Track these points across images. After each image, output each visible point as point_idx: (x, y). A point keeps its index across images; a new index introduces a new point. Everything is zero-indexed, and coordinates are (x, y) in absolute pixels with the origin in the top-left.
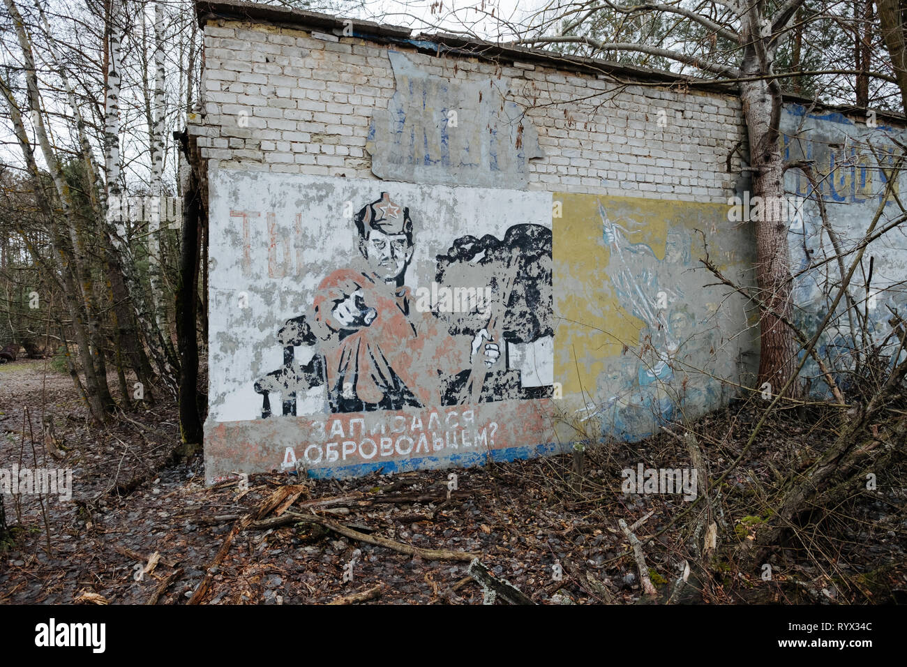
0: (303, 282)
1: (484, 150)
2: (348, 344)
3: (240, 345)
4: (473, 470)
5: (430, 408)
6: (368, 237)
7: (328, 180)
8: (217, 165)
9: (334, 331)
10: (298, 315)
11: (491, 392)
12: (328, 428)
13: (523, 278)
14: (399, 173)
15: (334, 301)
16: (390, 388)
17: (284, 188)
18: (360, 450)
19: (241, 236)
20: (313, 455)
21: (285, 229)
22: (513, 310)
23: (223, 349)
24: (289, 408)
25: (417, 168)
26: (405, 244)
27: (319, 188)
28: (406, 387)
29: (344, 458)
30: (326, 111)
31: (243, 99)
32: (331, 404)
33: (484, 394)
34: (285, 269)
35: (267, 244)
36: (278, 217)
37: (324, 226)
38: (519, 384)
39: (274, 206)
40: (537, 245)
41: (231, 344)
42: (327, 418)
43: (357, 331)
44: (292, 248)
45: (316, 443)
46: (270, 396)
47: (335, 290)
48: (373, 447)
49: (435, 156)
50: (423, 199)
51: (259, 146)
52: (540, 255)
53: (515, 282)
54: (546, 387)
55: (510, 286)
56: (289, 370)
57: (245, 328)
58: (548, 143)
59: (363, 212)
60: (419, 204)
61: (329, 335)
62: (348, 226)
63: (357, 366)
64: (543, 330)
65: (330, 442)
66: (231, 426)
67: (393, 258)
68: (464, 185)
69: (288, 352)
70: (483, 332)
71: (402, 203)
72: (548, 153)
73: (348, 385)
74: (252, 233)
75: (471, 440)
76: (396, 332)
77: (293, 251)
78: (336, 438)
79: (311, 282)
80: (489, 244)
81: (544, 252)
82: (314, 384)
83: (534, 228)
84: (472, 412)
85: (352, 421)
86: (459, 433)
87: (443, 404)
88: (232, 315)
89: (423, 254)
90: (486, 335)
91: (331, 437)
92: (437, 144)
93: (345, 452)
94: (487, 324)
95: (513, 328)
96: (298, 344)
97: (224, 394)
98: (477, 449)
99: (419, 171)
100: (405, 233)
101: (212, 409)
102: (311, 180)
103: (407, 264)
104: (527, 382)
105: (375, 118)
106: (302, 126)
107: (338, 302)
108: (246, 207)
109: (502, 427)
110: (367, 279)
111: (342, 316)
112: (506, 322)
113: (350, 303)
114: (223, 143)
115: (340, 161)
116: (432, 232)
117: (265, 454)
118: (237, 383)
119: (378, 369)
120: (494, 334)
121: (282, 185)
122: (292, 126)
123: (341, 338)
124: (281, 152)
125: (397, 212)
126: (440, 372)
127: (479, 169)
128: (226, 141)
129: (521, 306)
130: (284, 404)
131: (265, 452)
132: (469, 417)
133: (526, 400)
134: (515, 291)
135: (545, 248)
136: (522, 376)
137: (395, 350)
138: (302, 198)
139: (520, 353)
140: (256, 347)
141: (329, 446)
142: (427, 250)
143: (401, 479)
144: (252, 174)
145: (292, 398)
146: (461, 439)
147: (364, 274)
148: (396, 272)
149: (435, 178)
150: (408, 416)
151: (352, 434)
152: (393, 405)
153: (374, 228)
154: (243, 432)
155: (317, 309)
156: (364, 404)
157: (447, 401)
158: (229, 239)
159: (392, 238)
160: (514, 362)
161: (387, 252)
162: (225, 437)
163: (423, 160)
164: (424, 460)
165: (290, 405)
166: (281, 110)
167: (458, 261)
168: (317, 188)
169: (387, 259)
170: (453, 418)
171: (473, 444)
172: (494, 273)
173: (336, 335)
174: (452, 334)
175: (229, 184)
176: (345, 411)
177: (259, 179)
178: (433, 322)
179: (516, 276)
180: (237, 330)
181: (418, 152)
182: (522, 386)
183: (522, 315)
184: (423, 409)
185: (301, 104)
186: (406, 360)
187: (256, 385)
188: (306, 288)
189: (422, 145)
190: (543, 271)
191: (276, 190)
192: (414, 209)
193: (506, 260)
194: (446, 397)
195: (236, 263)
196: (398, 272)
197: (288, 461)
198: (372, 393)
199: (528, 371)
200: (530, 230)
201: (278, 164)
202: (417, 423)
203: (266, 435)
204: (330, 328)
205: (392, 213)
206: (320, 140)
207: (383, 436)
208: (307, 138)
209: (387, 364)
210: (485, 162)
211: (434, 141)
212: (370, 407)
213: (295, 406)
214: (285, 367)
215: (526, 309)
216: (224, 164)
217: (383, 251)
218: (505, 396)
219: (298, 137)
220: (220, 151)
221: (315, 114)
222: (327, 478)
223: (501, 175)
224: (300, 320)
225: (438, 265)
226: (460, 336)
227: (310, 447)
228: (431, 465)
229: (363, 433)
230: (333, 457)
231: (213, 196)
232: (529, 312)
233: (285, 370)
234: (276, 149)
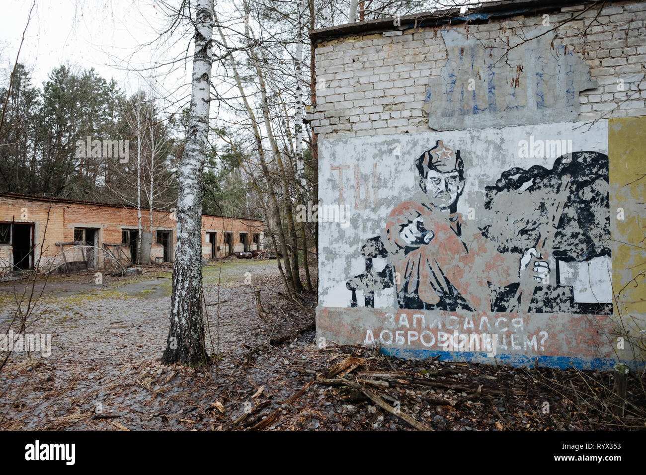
0: (379, 212)
1: (530, 92)
2: (411, 258)
3: (338, 256)
4: (520, 371)
5: (480, 312)
6: (427, 176)
7: (395, 137)
8: (323, 137)
9: (401, 247)
10: (375, 235)
11: (541, 304)
12: (397, 320)
13: (574, 202)
14: (451, 124)
15: (401, 225)
16: (445, 293)
17: (365, 147)
18: (422, 339)
19: (337, 182)
20: (386, 337)
21: (366, 175)
22: (564, 232)
23: (327, 258)
24: (369, 302)
25: (466, 117)
26: (458, 179)
27: (389, 143)
28: (459, 293)
29: (409, 343)
30: (394, 87)
31: (339, 90)
32: (399, 302)
33: (533, 305)
34: (366, 204)
35: (354, 187)
36: (361, 167)
37: (393, 171)
38: (572, 299)
39: (358, 160)
40: (591, 170)
41: (332, 255)
42: (396, 311)
43: (418, 248)
44: (370, 188)
45: (388, 329)
46: (357, 292)
47: (401, 217)
48: (432, 338)
49: (482, 105)
50: (473, 142)
51: (349, 120)
52: (593, 180)
53: (566, 206)
54: (603, 304)
55: (560, 210)
56: (369, 275)
57: (340, 244)
58: (603, 73)
59: (423, 157)
60: (469, 146)
61: (397, 251)
62: (411, 169)
63: (418, 274)
64: (598, 251)
65: (398, 329)
66: (332, 310)
67: (447, 191)
68: (511, 125)
69: (368, 262)
70: (532, 250)
71: (454, 147)
72: (602, 83)
73: (411, 289)
74: (345, 180)
75: (521, 344)
76: (450, 249)
77: (371, 191)
78: (403, 327)
79: (384, 212)
80: (538, 174)
81: (598, 176)
82: (386, 286)
83: (587, 155)
84: (522, 320)
85: (415, 316)
86: (508, 336)
87: (492, 311)
88: (332, 236)
89: (473, 185)
90: (535, 253)
91: (399, 326)
92: (484, 96)
93: (410, 339)
94: (536, 244)
95: (563, 247)
96: (375, 257)
97: (327, 288)
98: (526, 353)
99: (469, 120)
100: (457, 170)
101: (320, 298)
102: (383, 138)
103: (459, 195)
104: (580, 298)
105: (430, 84)
106: (377, 101)
107: (403, 226)
108: (341, 163)
109: (553, 336)
110: (426, 209)
111: (406, 237)
112: (556, 242)
113: (413, 226)
114: (327, 122)
115: (404, 122)
116: (481, 167)
117: (353, 333)
118: (335, 282)
119: (436, 278)
120: (543, 252)
121: (363, 144)
122: (370, 102)
123: (406, 253)
124: (363, 122)
125: (450, 155)
126: (489, 283)
127: (525, 109)
128: (329, 120)
129: (573, 227)
130: (366, 299)
131: (353, 331)
132: (518, 323)
133: (580, 315)
134: (566, 214)
135: (600, 172)
136: (575, 292)
137: (449, 264)
138: (377, 152)
139: (572, 270)
140: (347, 258)
141: (397, 332)
142: (477, 182)
143: (452, 367)
144: (344, 140)
145: (371, 295)
146: (510, 342)
147: (423, 205)
148: (449, 202)
149: (483, 124)
150: (461, 317)
151: (415, 326)
152: (448, 307)
153: (431, 169)
154: (339, 315)
155: (388, 232)
156: (424, 304)
157: (496, 308)
158: (330, 185)
159: (446, 175)
160: (566, 279)
161: (442, 187)
162: (328, 317)
163: (472, 110)
164: (475, 355)
165: (370, 299)
166: (363, 93)
167: (506, 190)
168: (387, 144)
169: (442, 192)
170: (502, 323)
171: (522, 348)
172: (543, 199)
173: (402, 251)
174: (501, 252)
175: (330, 148)
176: (410, 308)
177: (348, 142)
178: (483, 242)
179: (566, 200)
180: (335, 245)
181: (467, 104)
182: (575, 301)
183: (575, 236)
184: (475, 313)
185: (377, 86)
186: (459, 272)
187: (348, 283)
188: (381, 216)
189: (471, 98)
190: (598, 194)
191: (360, 149)
192: (465, 151)
193: (556, 186)
194: (496, 305)
195: (335, 201)
196: (451, 202)
197: (369, 340)
198: (430, 296)
199: (582, 287)
200: (583, 157)
201: (361, 130)
202: (469, 323)
203: (353, 319)
204: (398, 246)
205: (446, 156)
206: (390, 109)
207: (440, 330)
208: (381, 109)
209: (443, 274)
210: (532, 102)
211: (482, 93)
212: (429, 307)
213: (373, 301)
214: (366, 272)
215: (578, 230)
216: (327, 135)
217: (438, 186)
218: (556, 309)
219: (374, 109)
220: (324, 128)
221: (386, 91)
222: (396, 356)
223: (548, 112)
224: (376, 239)
225: (487, 195)
226: (509, 253)
227: (384, 331)
228: (481, 360)
229: (424, 326)
230: (401, 341)
231: (321, 158)
232: (582, 232)
233: (366, 274)
234: (360, 120)
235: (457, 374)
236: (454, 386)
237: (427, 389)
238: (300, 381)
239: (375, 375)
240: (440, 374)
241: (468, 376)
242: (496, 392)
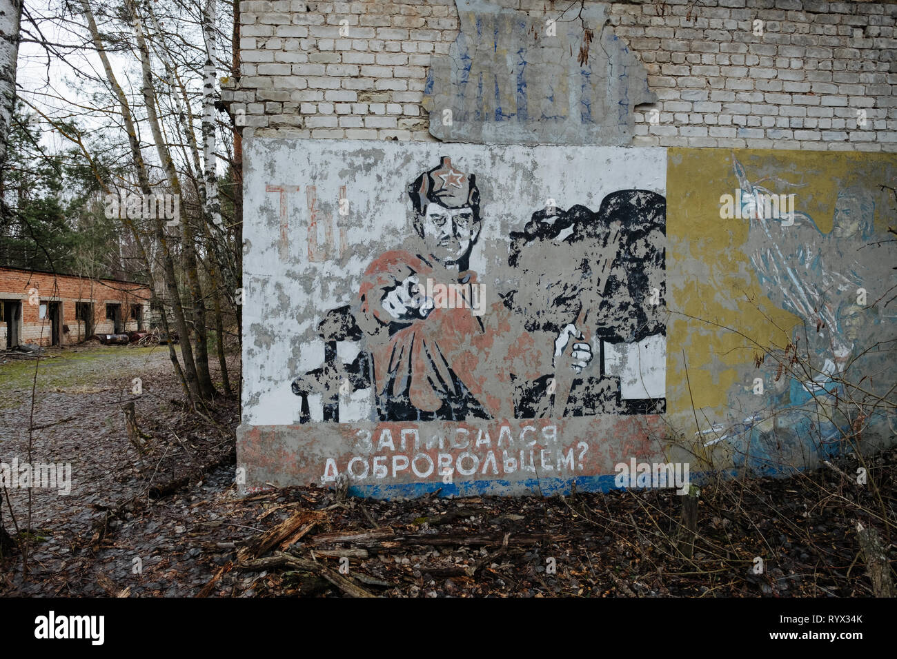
0: (347, 267)
1: (573, 98)
2: (399, 340)
3: (277, 339)
4: (555, 501)
5: (500, 420)
6: (425, 211)
7: (377, 145)
8: (252, 134)
9: (383, 324)
10: (342, 304)
11: (580, 403)
12: (375, 439)
13: (625, 259)
14: (462, 132)
15: (384, 289)
16: (450, 394)
17: (326, 157)
18: (414, 467)
19: (278, 213)
20: (358, 469)
21: (327, 204)
22: (611, 301)
23: (258, 343)
24: (330, 413)
25: (485, 125)
26: (471, 219)
27: (366, 154)
28: (470, 393)
29: (394, 475)
30: (375, 63)
31: (281, 56)
32: (379, 411)
33: (571, 406)
34: (326, 252)
35: (306, 223)
36: (319, 191)
37: (372, 200)
38: (618, 394)
39: (314, 178)
40: (645, 216)
41: (266, 337)
42: (374, 426)
43: (410, 324)
44: (335, 226)
45: (362, 455)
46: (310, 398)
47: (384, 276)
48: (429, 464)
49: (508, 109)
50: (493, 164)
51: (298, 109)
52: (648, 231)
53: (614, 265)
54: (655, 400)
55: (607, 270)
56: (331, 369)
57: (282, 319)
58: (662, 83)
59: (419, 181)
60: (488, 170)
61: (377, 329)
62: (400, 199)
63: (410, 366)
64: (651, 327)
65: (377, 454)
66: (266, 430)
67: (455, 236)
68: (547, 143)
69: (330, 348)
70: (571, 327)
71: (467, 170)
72: (661, 98)
73: (399, 389)
74: (290, 210)
75: (553, 463)
76: (458, 327)
77: (336, 230)
78: (385, 451)
79: (357, 266)
80: (578, 217)
81: (654, 226)
82: (359, 386)
83: (641, 195)
84: (554, 428)
85: (404, 432)
86: (537, 453)
87: (516, 417)
88: (267, 305)
89: (492, 231)
90: (574, 332)
91: (379, 449)
92: (511, 95)
93: (395, 468)
94: (576, 319)
95: (610, 323)
96: (342, 339)
97: (258, 394)
98: (560, 474)
99: (488, 130)
100: (470, 206)
101: (246, 411)
102: (357, 146)
103: (472, 243)
104: (629, 393)
105: (433, 66)
106: (348, 83)
107: (388, 289)
108: (284, 181)
109: (594, 448)
110: (423, 264)
111: (392, 307)
112: (601, 316)
113: (402, 291)
114: (259, 108)
115: (391, 122)
116: (504, 203)
117: (303, 465)
118: (272, 383)
119: (436, 371)
120: (585, 330)
121: (323, 153)
122: (336, 84)
123: (392, 332)
124: (322, 115)
125: (461, 180)
126: (513, 377)
127: (566, 122)
128: (262, 106)
129: (622, 296)
130: (325, 409)
131: (303, 463)
132: (550, 433)
133: (628, 416)
134: (614, 277)
135: (656, 220)
136: (623, 385)
137: (456, 349)
138: (346, 168)
139: (619, 355)
140: (293, 341)
141: (376, 459)
142: (498, 225)
143: (460, 506)
144: (290, 142)
145: (333, 402)
146: (540, 461)
147: (419, 256)
148: (458, 253)
149: (509, 137)
150: (473, 429)
151: (404, 447)
152: (454, 415)
153: (432, 201)
154: (279, 438)
155: (363, 298)
156: (419, 412)
157: (521, 413)
158: (264, 219)
159: (454, 212)
160: (612, 366)
161: (448, 230)
162: (259, 442)
163: (494, 114)
164: (492, 484)
165: (331, 409)
166: (324, 66)
167: (538, 239)
168: (363, 155)
169: (447, 237)
170: (529, 433)
171: (555, 467)
172: (586, 254)
173: (385, 330)
174: (530, 330)
175: (264, 154)
176: (395, 419)
177: (297, 147)
178: (505, 316)
179: (615, 257)
180: (273, 321)
181: (487, 104)
182: (622, 398)
183: (623, 307)
184: (492, 421)
185: (349, 58)
186: (470, 361)
187: (294, 384)
188: (351, 273)
189: (493, 96)
190: (653, 250)
191: (317, 159)
192: (481, 176)
193: (602, 236)
194: (521, 408)
195: (273, 245)
196: (460, 253)
197: (329, 475)
199: (631, 378)
200: (636, 198)
201: (320, 128)
202: (483, 437)
203: (304, 443)
204: (379, 321)
205: (455, 182)
206: (369, 99)
207: (441, 451)
208: (353, 96)
209: (447, 365)
210: (575, 113)
211: (508, 90)
212: (426, 416)
213: (337, 411)
214: (326, 365)
215: (628, 299)
216: (260, 132)
217: (442, 228)
218: (599, 409)
219: (343, 96)
220: (255, 118)
221: (363, 67)
222: (373, 497)
223: (596, 129)
224: (344, 310)
225: (512, 245)
226: (540, 333)
227: (355, 459)
228: (500, 490)
229: (417, 446)
230: (381, 473)
231: (247, 169)
232: (633, 302)
233: (326, 368)
234: (318, 111)
235: (468, 517)
236: (468, 541)
237: (428, 550)
238: (205, 564)
239: (342, 538)
240: (445, 521)
241: (484, 519)
242: (529, 541)
